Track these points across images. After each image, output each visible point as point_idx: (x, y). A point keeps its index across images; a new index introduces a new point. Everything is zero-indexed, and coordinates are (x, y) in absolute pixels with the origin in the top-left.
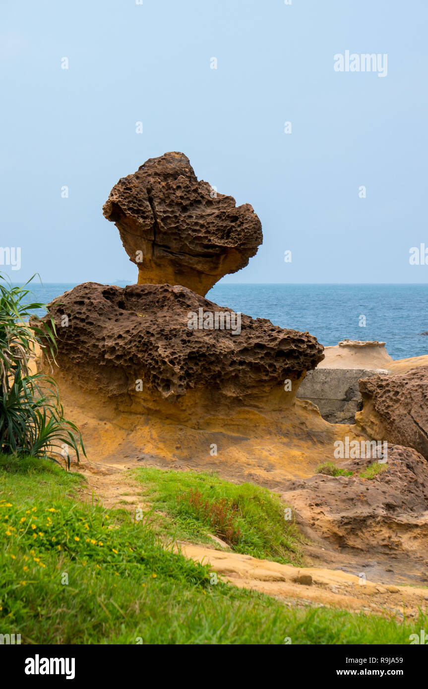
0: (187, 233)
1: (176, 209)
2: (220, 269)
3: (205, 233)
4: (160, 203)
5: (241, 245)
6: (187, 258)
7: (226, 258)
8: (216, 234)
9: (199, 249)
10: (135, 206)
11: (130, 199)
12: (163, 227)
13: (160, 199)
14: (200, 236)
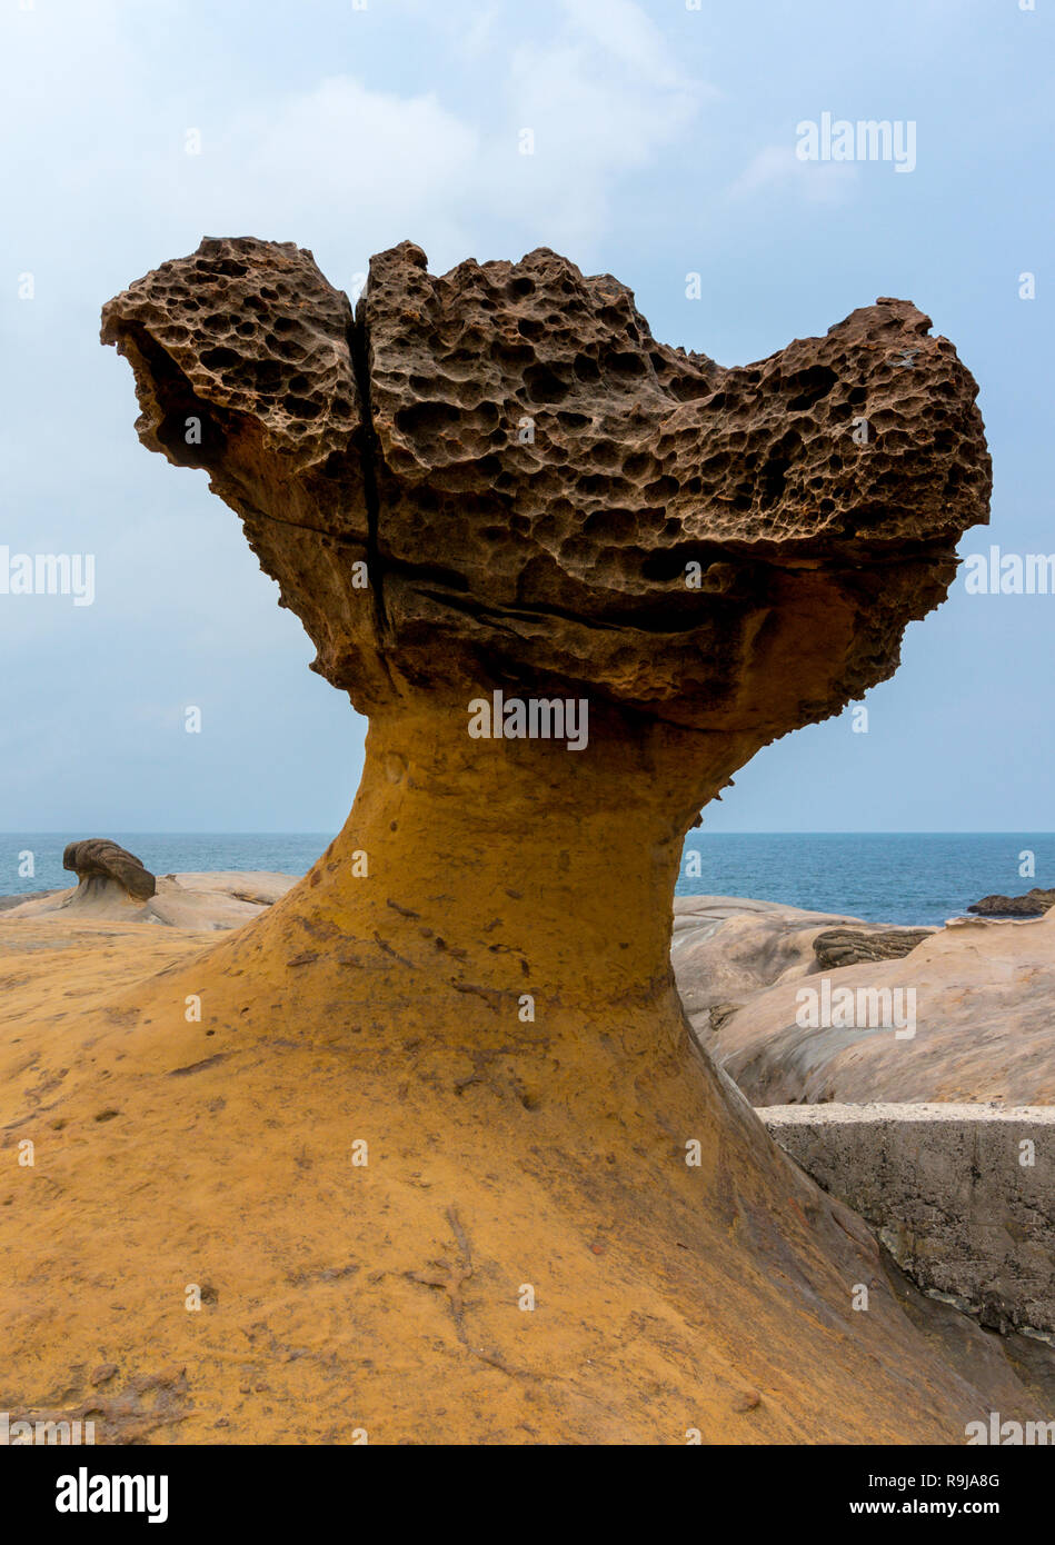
0: (550, 497)
1: (492, 372)
2: (742, 696)
3: (651, 491)
4: (401, 343)
5: (853, 520)
6: (559, 634)
7: (770, 628)
8: (709, 489)
9: (616, 581)
10: (249, 346)
11: (224, 309)
12: (403, 456)
13: (406, 320)
14: (624, 513)
